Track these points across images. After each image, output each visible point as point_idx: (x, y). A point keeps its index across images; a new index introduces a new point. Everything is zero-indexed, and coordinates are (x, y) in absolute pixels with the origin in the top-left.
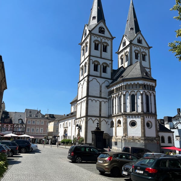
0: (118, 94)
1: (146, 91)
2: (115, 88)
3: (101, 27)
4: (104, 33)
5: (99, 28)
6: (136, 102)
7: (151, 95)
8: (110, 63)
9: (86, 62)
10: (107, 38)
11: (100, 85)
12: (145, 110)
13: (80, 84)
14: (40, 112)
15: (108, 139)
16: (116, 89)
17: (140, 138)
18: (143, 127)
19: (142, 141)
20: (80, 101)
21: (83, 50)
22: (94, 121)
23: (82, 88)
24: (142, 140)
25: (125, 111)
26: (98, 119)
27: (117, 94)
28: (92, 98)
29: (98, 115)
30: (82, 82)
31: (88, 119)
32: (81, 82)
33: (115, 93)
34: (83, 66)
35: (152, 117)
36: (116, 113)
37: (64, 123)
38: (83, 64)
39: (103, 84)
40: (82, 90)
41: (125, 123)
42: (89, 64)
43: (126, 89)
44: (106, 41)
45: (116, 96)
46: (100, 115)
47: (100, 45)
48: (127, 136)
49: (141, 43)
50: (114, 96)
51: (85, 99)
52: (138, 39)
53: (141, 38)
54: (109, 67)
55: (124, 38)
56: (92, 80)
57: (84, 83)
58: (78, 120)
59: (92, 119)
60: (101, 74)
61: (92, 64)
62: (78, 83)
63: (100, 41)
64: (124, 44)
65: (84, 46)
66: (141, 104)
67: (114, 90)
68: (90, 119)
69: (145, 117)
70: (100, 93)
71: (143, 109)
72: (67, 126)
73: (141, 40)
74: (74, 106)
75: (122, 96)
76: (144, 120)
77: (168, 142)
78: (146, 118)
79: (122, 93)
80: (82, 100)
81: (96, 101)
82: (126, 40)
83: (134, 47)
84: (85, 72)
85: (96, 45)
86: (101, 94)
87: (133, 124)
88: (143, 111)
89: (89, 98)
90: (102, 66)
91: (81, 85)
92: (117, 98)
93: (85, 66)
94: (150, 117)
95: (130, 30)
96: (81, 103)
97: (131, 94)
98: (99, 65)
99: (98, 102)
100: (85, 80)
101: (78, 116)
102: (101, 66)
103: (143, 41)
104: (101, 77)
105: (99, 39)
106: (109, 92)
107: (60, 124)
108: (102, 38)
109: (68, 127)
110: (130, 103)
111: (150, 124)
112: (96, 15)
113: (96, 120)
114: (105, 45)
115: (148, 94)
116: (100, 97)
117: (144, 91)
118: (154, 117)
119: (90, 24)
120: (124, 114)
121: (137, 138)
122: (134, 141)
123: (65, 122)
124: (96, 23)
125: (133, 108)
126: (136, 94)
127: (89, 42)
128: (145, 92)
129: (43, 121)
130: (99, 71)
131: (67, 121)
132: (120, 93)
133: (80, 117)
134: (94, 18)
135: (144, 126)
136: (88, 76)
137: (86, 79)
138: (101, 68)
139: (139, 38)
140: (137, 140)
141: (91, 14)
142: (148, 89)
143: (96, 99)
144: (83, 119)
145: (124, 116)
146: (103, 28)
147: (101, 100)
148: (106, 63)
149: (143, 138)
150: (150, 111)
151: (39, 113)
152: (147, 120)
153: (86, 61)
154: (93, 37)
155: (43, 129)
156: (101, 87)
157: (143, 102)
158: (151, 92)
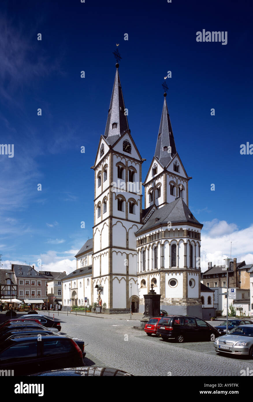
0: (153, 244)
1: (191, 240)
2: (148, 235)
3: (126, 141)
4: (130, 151)
5: (123, 144)
6: (177, 255)
7: (195, 245)
8: (138, 200)
9: (105, 197)
10: (134, 160)
11: (126, 231)
12: (188, 266)
13: (97, 229)
14: (33, 268)
15: (137, 302)
16: (149, 237)
17: (181, 300)
18: (185, 286)
19: (184, 304)
20: (99, 254)
21: (99, 178)
22: (121, 280)
23: (101, 235)
24: (184, 302)
25: (163, 267)
26: (125, 277)
27: (151, 244)
28: (117, 250)
29: (125, 273)
30: (100, 227)
31: (113, 278)
32: (98, 227)
33: (148, 242)
34: (100, 202)
35: (195, 274)
36: (148, 270)
37: (70, 282)
38: (101, 199)
39: (130, 229)
40: (101, 238)
41: (163, 282)
42: (111, 199)
43: (165, 237)
44: (133, 165)
45: (149, 246)
46: (128, 272)
47: (125, 170)
48: (165, 299)
49: (178, 172)
50: (146, 247)
51: (108, 250)
52: (174, 164)
53: (179, 164)
54: (137, 205)
55: (155, 162)
56: (116, 224)
57: (103, 228)
58: (96, 279)
59: (117, 278)
60: (127, 215)
61: (116, 199)
62: (93, 228)
63: (125, 163)
64: (155, 171)
65: (100, 171)
66: (184, 257)
67: (146, 238)
68: (115, 278)
69: (188, 273)
70: (127, 242)
71: (186, 264)
72: (76, 287)
73: (178, 166)
74: (82, 259)
75: (159, 246)
76: (187, 277)
77: (207, 303)
78: (190, 275)
79: (158, 243)
80: (103, 252)
81: (122, 254)
82: (158, 164)
83: (170, 176)
84: (105, 211)
85: (120, 171)
86: (127, 244)
87: (173, 283)
88: (186, 266)
89: (113, 249)
90: (129, 203)
91: (99, 231)
92: (150, 249)
93: (105, 203)
94: (193, 274)
95: (163, 150)
96: (101, 256)
97: (172, 244)
98: (124, 202)
99: (125, 255)
100: (105, 223)
101: (96, 273)
102: (127, 203)
103: (181, 169)
104: (127, 220)
105: (123, 161)
106: (139, 241)
107: (64, 284)
108: (127, 159)
109: (77, 289)
110: (170, 256)
111: (193, 283)
112: (118, 121)
113: (123, 279)
114: (132, 170)
115: (193, 243)
116: (127, 249)
117: (189, 240)
118: (198, 274)
119: (109, 135)
120: (162, 271)
121: (178, 300)
122: (173, 304)
123: (73, 282)
124: (117, 134)
125: (173, 262)
126: (178, 244)
127: (109, 165)
128: (190, 242)
129: (41, 281)
130: (125, 210)
131: (75, 281)
132: (156, 242)
133: (99, 275)
134: (115, 124)
135: (187, 285)
136: (111, 217)
137: (107, 221)
138: (127, 206)
139: (176, 162)
140: (178, 302)
141: (110, 119)
142: (193, 237)
143: (122, 251)
144: (104, 278)
145: (161, 273)
146: (128, 143)
147: (128, 252)
148: (134, 199)
149: (185, 300)
150: (194, 267)
151: (33, 270)
152: (190, 277)
153: (106, 194)
154: (115, 157)
155: (41, 291)
156: (127, 234)
157: (186, 254)
158: (196, 241)
